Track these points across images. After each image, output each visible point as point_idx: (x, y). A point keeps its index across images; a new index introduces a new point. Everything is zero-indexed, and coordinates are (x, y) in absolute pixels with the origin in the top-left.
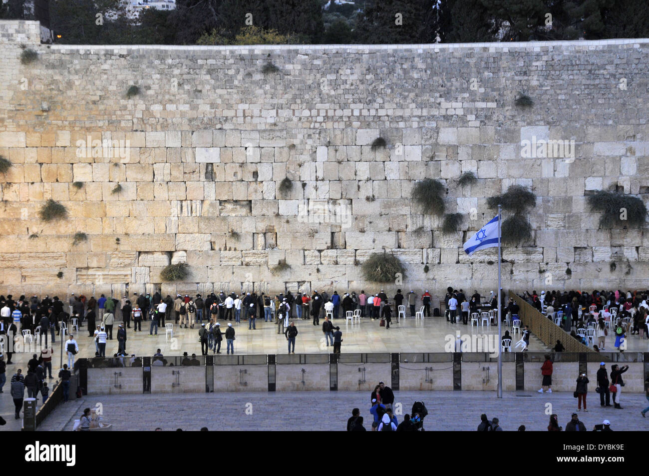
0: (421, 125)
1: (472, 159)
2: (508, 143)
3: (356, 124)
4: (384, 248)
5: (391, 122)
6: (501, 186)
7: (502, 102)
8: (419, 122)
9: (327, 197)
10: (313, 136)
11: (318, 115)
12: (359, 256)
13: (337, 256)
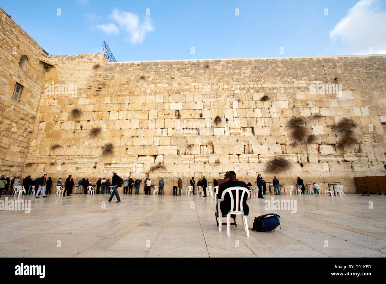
0: (286, 91)
1: (316, 107)
2: (333, 99)
3: (252, 91)
4: (275, 153)
5: (270, 90)
6: (334, 120)
7: (325, 81)
8: (284, 90)
9: (240, 126)
10: (230, 96)
11: (232, 87)
12: (261, 158)
13: (248, 158)
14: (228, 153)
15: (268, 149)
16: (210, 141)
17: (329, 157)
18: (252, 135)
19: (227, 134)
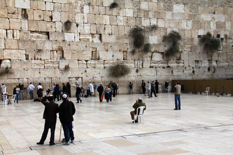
1: (155, 18)
2: (169, 12)
4: (118, 60)
6: (167, 31)
9: (89, 32)
12: (106, 64)
13: (95, 64)
14: (77, 59)
15: (112, 56)
16: (60, 47)
17: (158, 63)
18: (99, 41)
19: (77, 39)
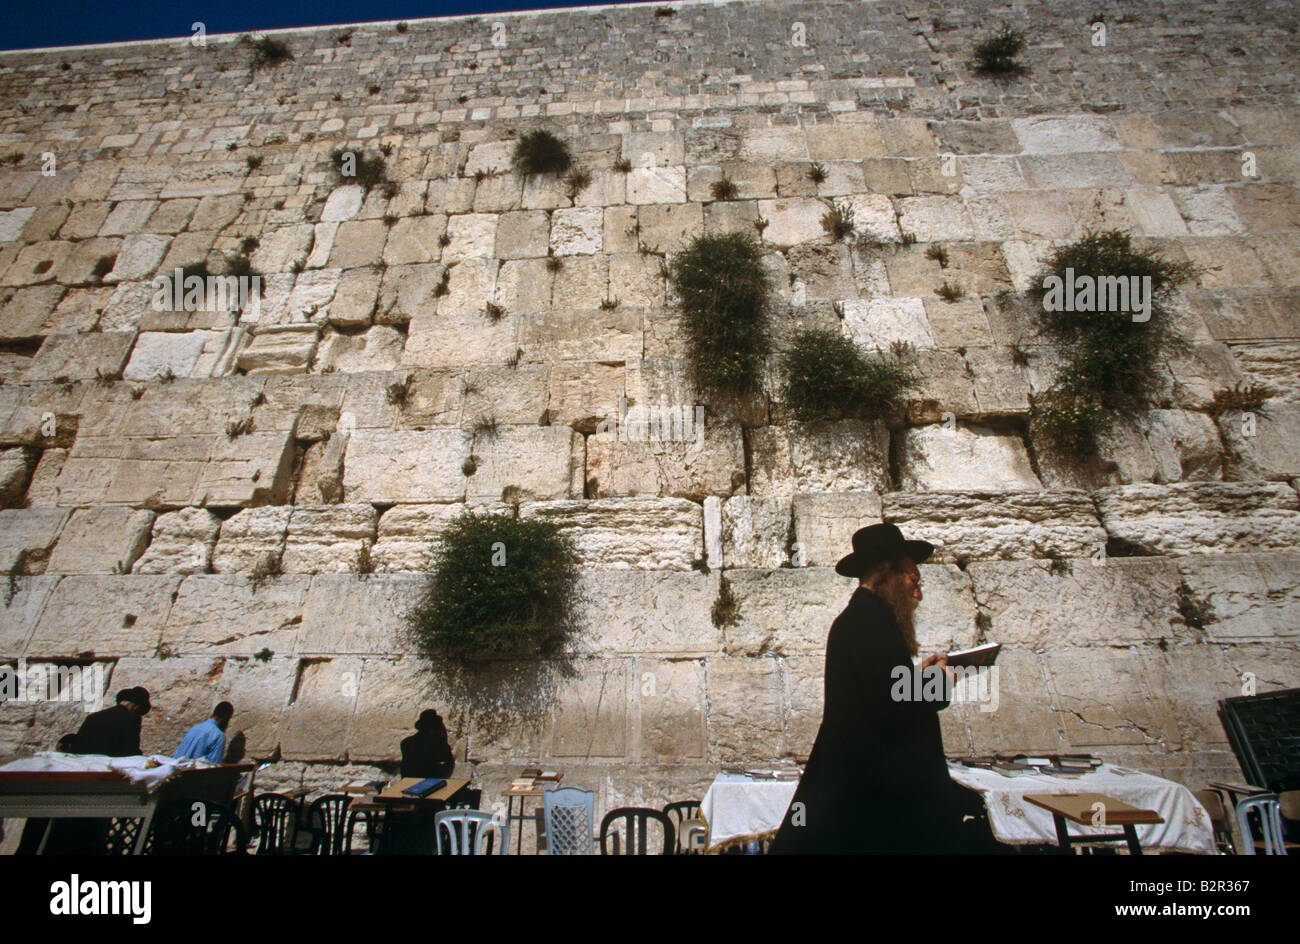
0: (683, 125)
1: (870, 191)
2: (985, 155)
3: (473, 136)
5: (585, 125)
7: (930, 76)
9: (322, 316)
11: (366, 126)
12: (388, 533)
13: (286, 533)
14: (141, 497)
15: (459, 464)
16: (67, 418)
17: (973, 517)
